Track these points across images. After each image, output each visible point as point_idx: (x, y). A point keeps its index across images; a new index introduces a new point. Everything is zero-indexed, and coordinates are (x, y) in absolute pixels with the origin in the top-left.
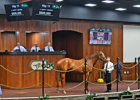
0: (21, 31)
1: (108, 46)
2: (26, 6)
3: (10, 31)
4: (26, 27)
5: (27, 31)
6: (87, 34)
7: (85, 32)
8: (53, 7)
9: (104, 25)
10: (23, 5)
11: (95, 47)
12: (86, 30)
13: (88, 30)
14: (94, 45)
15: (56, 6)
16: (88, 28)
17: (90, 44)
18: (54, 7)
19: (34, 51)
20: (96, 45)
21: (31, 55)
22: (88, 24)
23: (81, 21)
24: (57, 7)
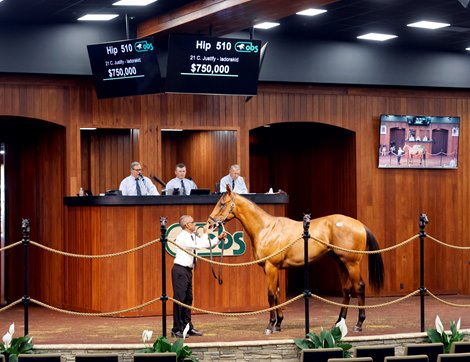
0: (145, 129)
1: (448, 174)
2: (149, 46)
3: (110, 127)
4: (163, 112)
5: (167, 126)
6: (372, 135)
7: (363, 126)
8: (238, 49)
9: (430, 101)
10: (140, 46)
11: (398, 178)
12: (369, 121)
13: (374, 119)
14: (397, 171)
15: (246, 45)
16: (375, 115)
17: (380, 166)
18: (241, 46)
19: (176, 191)
20: (402, 171)
21: (167, 207)
22: (375, 99)
23: (349, 92)
24: (251, 48)
